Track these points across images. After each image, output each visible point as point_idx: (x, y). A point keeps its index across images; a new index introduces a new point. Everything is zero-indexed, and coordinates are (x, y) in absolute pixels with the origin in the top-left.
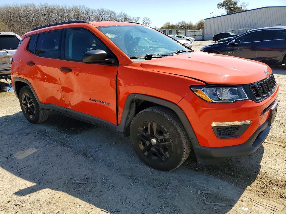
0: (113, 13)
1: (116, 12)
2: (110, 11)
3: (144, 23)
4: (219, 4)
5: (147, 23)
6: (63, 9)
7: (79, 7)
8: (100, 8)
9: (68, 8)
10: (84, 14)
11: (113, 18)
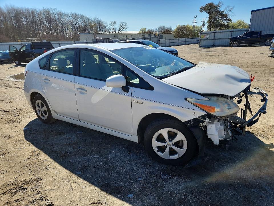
0: (87, 18)
1: (89, 17)
2: (83, 16)
3: (121, 28)
4: (201, 8)
5: (124, 28)
6: (33, 12)
7: (50, 10)
8: (73, 13)
9: (38, 11)
10: (57, 18)
11: (87, 23)
